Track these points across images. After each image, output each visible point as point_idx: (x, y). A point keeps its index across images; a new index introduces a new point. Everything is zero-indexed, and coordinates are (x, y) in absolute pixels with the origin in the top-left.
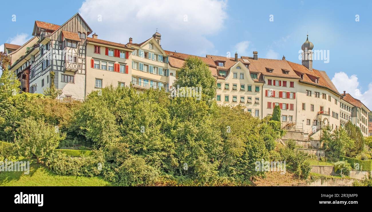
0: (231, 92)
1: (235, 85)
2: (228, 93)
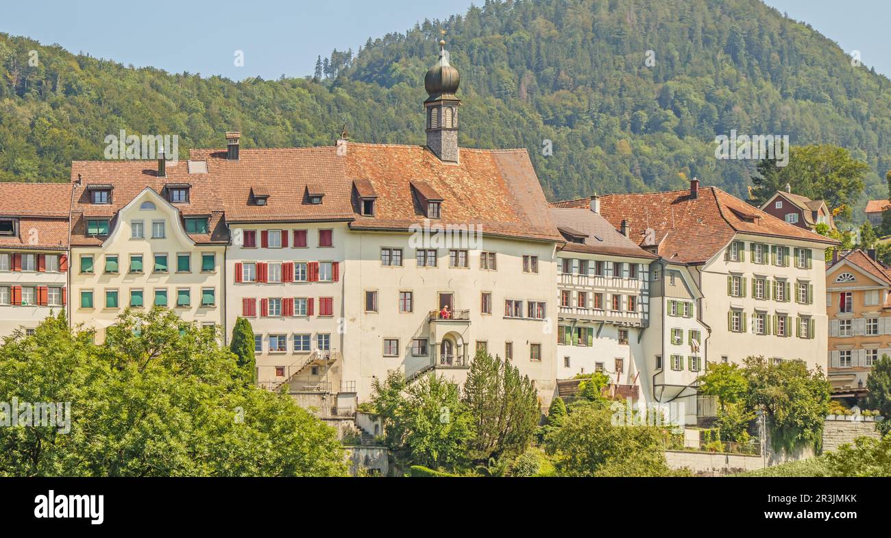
0: (125, 281)
1: (137, 259)
2: (114, 283)
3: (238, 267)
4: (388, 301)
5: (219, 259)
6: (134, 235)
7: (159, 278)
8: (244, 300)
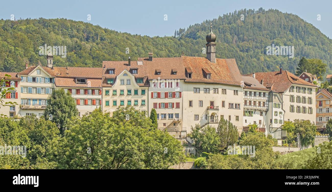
0: (119, 98)
1: (122, 91)
2: (115, 98)
3: (152, 93)
4: (196, 104)
5: (146, 91)
6: (121, 84)
7: (129, 96)
8: (154, 103)
